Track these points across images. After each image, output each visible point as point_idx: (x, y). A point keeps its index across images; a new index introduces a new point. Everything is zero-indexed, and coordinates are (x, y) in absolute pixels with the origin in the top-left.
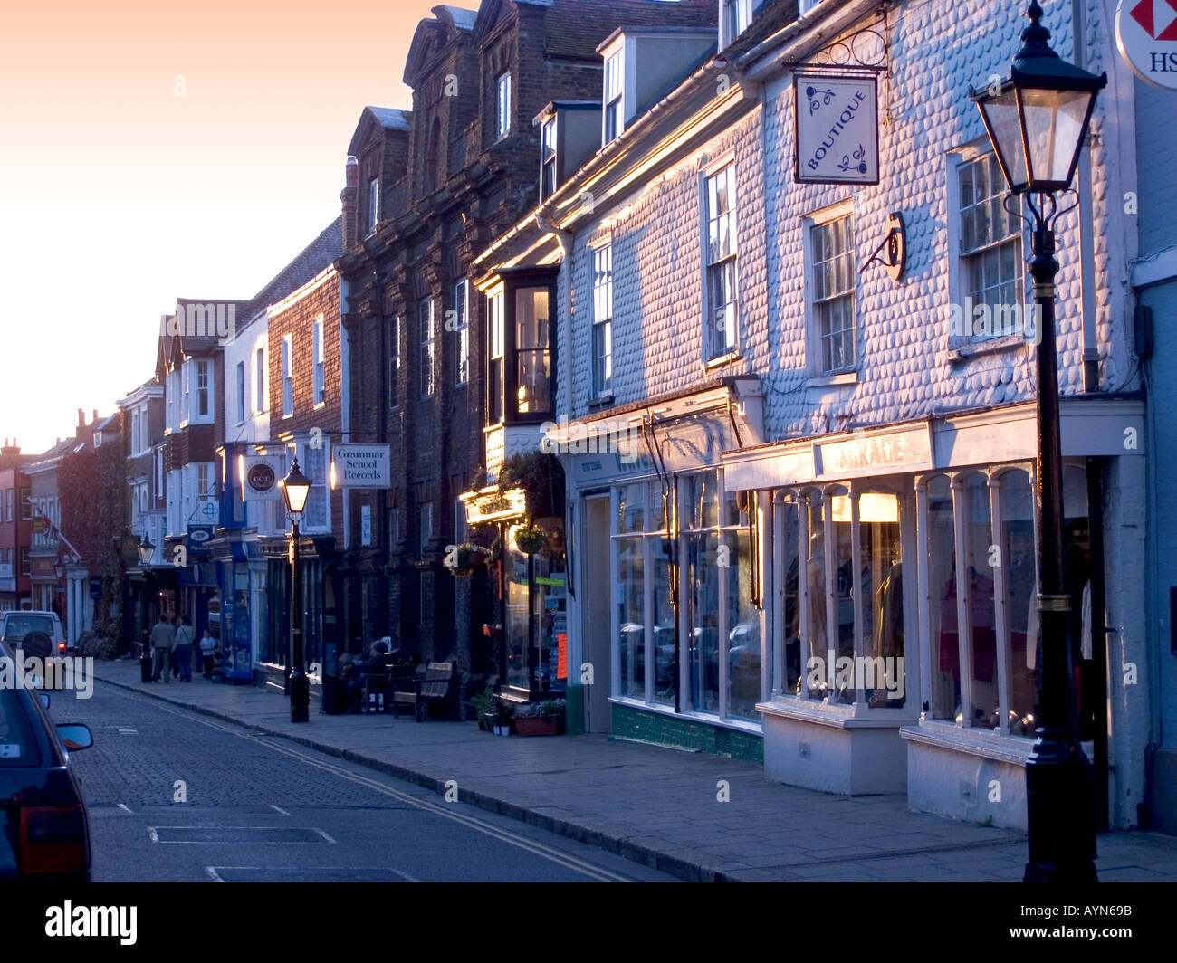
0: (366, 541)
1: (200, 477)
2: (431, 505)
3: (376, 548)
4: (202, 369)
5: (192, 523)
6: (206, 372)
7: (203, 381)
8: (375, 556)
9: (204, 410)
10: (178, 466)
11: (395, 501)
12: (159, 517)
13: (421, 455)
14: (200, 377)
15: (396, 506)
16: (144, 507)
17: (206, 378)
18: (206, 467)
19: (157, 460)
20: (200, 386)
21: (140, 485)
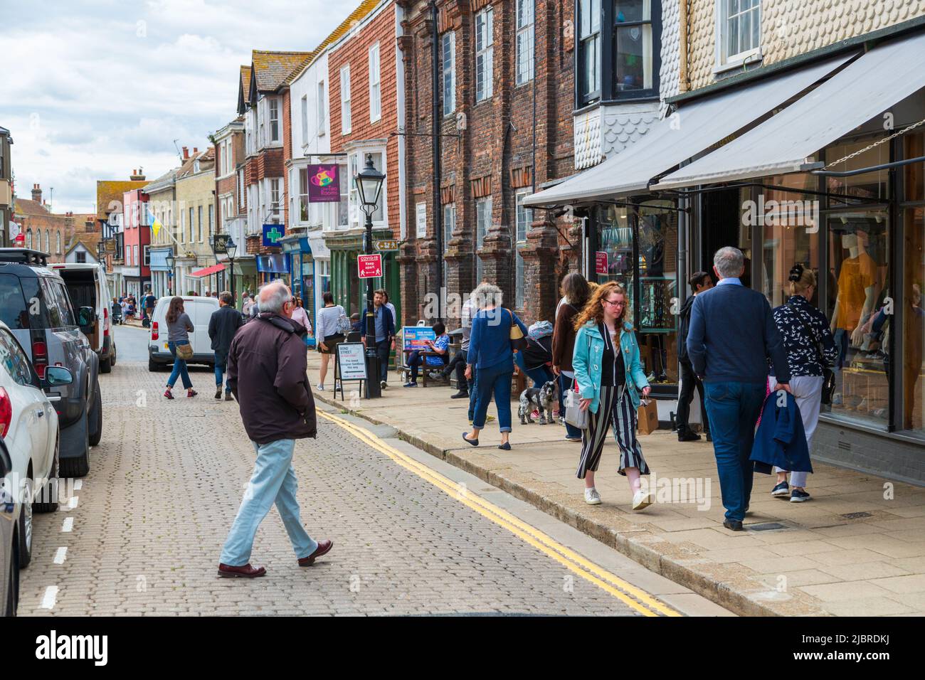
0: (421, 234)
1: (273, 189)
2: (490, 198)
3: (433, 239)
4: (273, 106)
5: (267, 223)
6: (276, 107)
7: (274, 114)
8: (431, 246)
9: (275, 137)
10: (256, 181)
11: (451, 197)
12: (242, 220)
13: (478, 154)
14: (272, 111)
15: (451, 202)
16: (231, 215)
17: (276, 112)
18: (277, 181)
19: (239, 179)
20: (272, 118)
21: (227, 198)
